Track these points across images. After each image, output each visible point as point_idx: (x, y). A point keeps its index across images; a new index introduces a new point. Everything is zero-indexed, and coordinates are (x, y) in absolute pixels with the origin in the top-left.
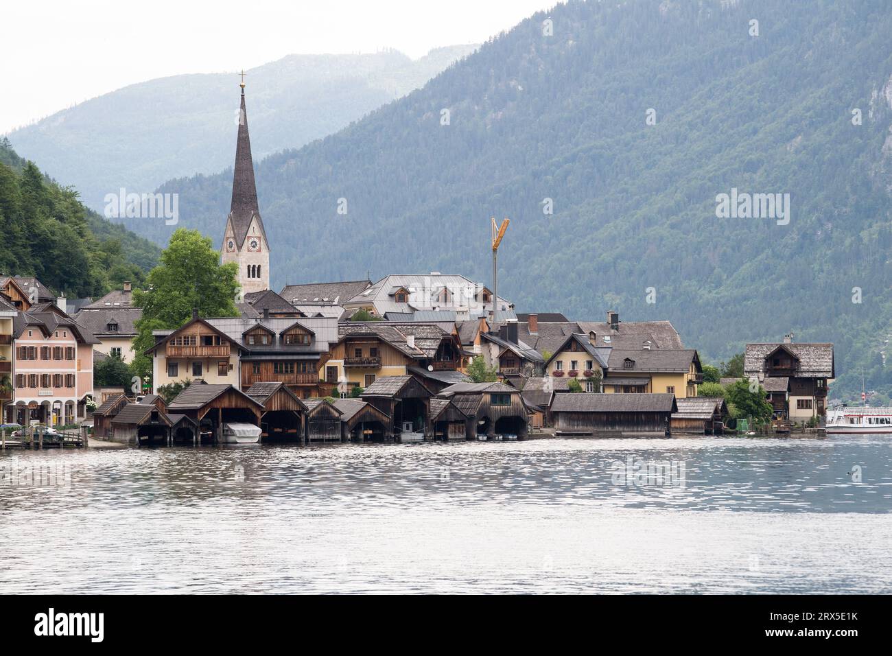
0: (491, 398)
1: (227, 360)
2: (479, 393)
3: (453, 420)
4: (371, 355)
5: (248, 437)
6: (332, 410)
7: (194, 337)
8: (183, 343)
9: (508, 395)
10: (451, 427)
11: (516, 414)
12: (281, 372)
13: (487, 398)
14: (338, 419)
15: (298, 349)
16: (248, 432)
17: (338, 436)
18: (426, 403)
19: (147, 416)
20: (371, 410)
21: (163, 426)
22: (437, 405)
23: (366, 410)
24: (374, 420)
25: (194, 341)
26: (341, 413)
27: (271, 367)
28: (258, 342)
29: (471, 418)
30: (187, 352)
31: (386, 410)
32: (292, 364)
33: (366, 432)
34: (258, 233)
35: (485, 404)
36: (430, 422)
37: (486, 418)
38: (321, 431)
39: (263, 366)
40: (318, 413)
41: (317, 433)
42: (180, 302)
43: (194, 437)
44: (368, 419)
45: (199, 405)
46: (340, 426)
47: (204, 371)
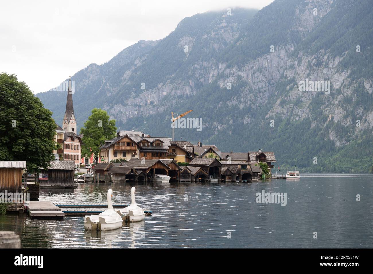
0: (241, 167)
1: (135, 151)
2: (237, 165)
3: (228, 175)
4: (173, 151)
5: (166, 180)
6: (188, 170)
7: (124, 143)
8: (120, 144)
9: (246, 166)
10: (227, 177)
11: (249, 173)
12: (154, 156)
13: (239, 167)
14: (190, 174)
15: (158, 148)
16: (165, 178)
17: (190, 180)
18: (219, 168)
19: (129, 171)
20: (201, 170)
21: (135, 175)
22: (223, 169)
23: (200, 171)
24: (203, 174)
25: (124, 144)
26: (191, 171)
27: (150, 154)
28: (144, 145)
29: (234, 174)
30: (122, 148)
31: (206, 170)
32: (154, 153)
33: (199, 179)
34: (74, 119)
35: (239, 169)
36: (220, 175)
37: (239, 174)
38: (184, 178)
39: (148, 154)
40: (183, 171)
41: (183, 179)
42: (99, 132)
43: (145, 179)
44: (201, 174)
45: (148, 167)
46: (191, 176)
47: (127, 155)
